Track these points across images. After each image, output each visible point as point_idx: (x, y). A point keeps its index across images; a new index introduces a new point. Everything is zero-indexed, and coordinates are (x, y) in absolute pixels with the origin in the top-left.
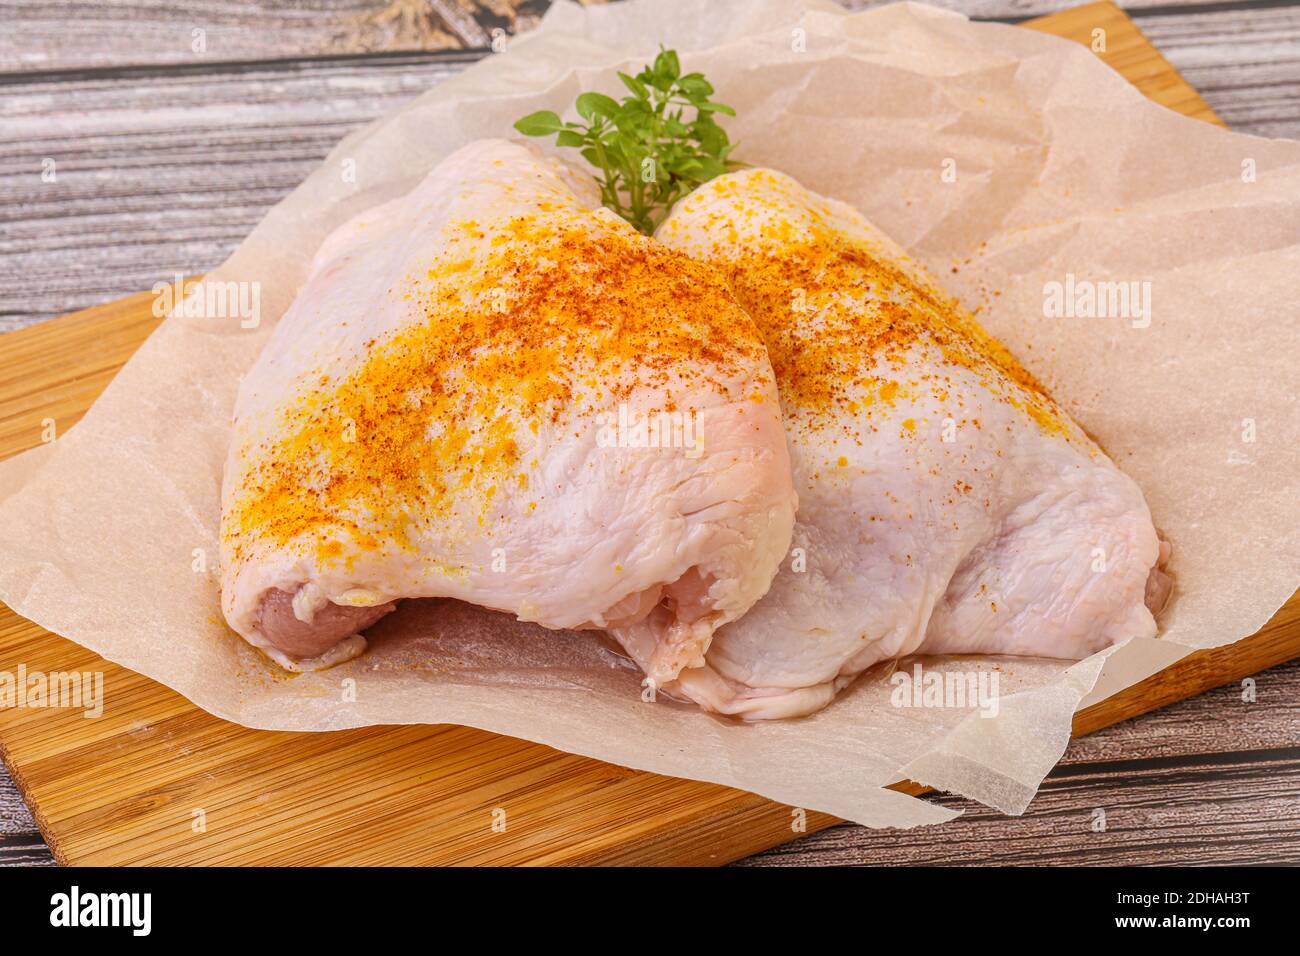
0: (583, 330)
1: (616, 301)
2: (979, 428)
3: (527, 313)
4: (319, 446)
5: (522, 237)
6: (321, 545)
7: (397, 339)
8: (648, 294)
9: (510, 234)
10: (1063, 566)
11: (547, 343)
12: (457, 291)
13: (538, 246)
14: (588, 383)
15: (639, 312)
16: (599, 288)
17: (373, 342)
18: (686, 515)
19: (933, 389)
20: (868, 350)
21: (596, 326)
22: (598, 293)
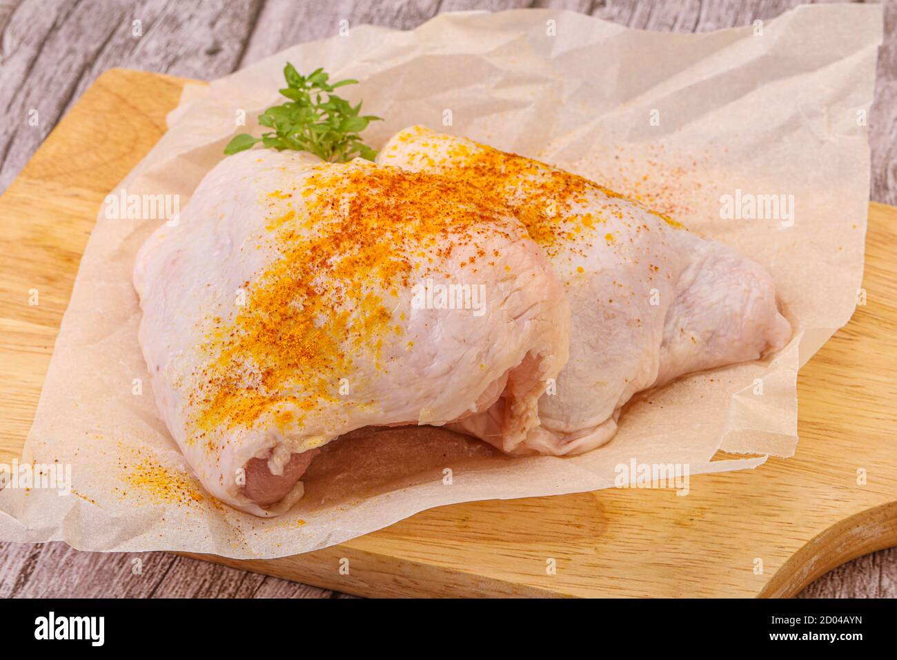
0: (399, 225)
1: (408, 203)
2: (648, 230)
3: (353, 227)
4: (241, 358)
5: (322, 186)
6: (278, 418)
7: (266, 274)
8: (425, 195)
9: (312, 187)
10: (727, 302)
11: (378, 240)
12: (294, 231)
13: (337, 187)
14: (419, 255)
15: (427, 206)
16: (393, 201)
17: (247, 283)
18: (515, 319)
19: (613, 213)
20: (562, 200)
21: (407, 220)
22: (393, 203)
